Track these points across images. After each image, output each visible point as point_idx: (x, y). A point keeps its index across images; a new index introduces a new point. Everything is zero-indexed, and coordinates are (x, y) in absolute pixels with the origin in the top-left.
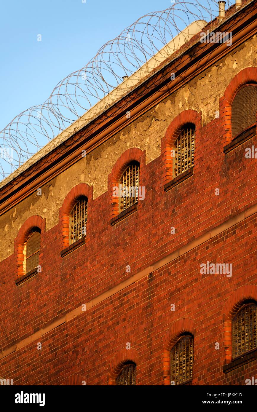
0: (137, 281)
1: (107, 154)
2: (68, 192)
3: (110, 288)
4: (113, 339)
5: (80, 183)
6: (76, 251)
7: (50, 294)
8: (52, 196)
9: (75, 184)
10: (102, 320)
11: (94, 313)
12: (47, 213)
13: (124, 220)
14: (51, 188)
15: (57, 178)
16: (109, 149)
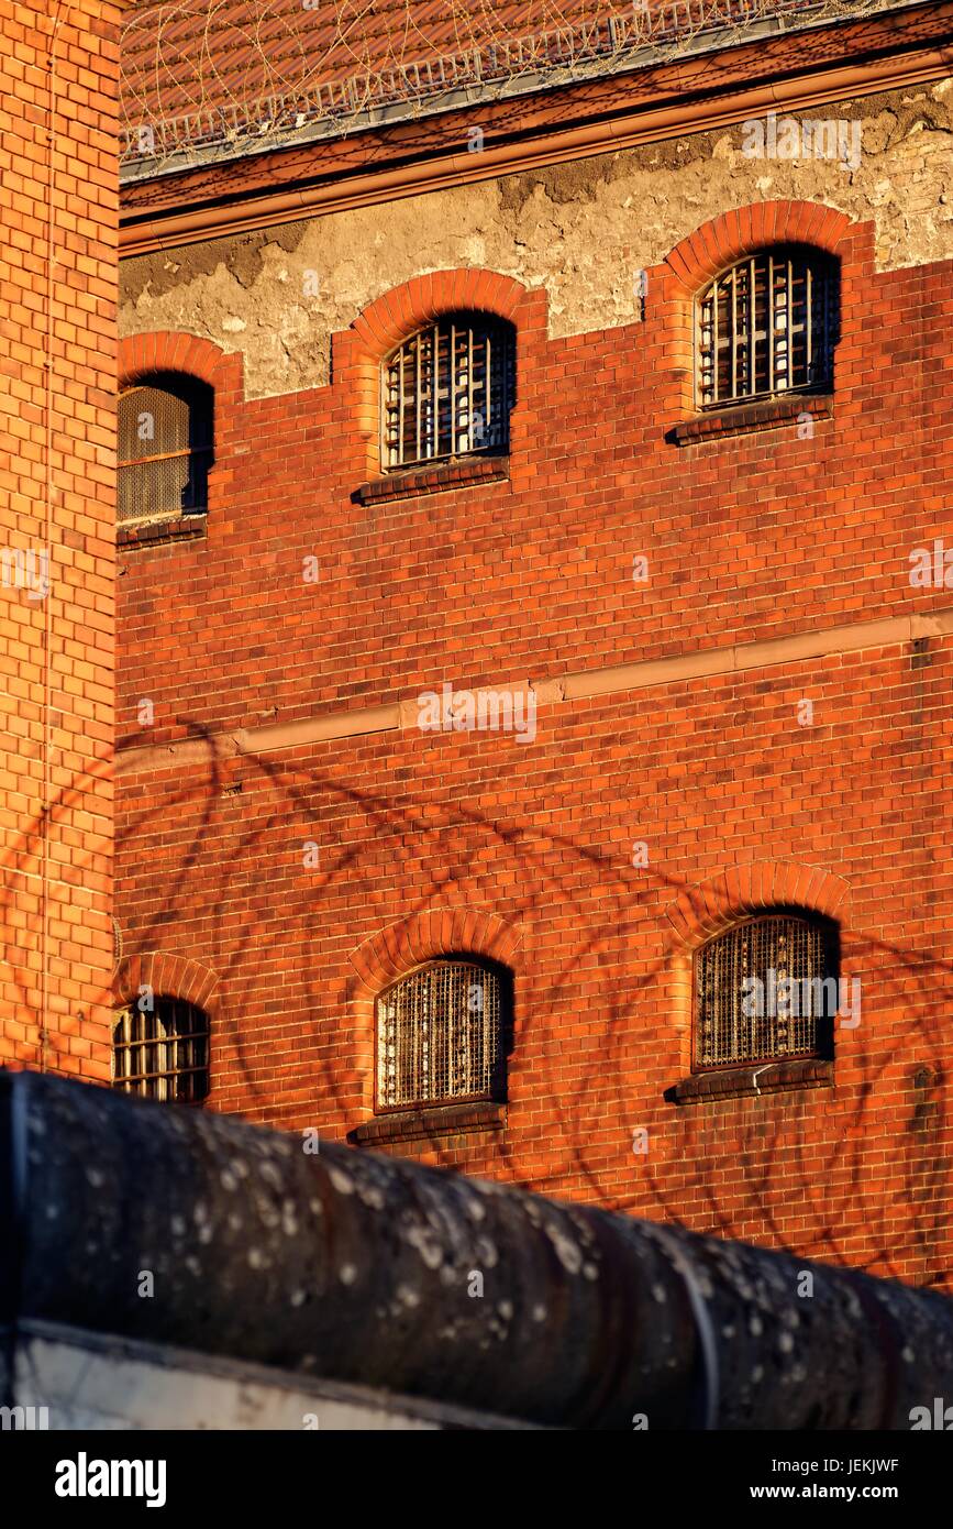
0: (840, 655)
1: (634, 196)
2: (386, 286)
3: (671, 653)
4: (695, 823)
5: (462, 265)
6: (450, 499)
7: (289, 620)
8: (280, 282)
9: (432, 265)
10: (619, 753)
11: (575, 720)
12: (245, 336)
13: (749, 438)
14: (272, 252)
15: (313, 225)
16: (643, 179)
